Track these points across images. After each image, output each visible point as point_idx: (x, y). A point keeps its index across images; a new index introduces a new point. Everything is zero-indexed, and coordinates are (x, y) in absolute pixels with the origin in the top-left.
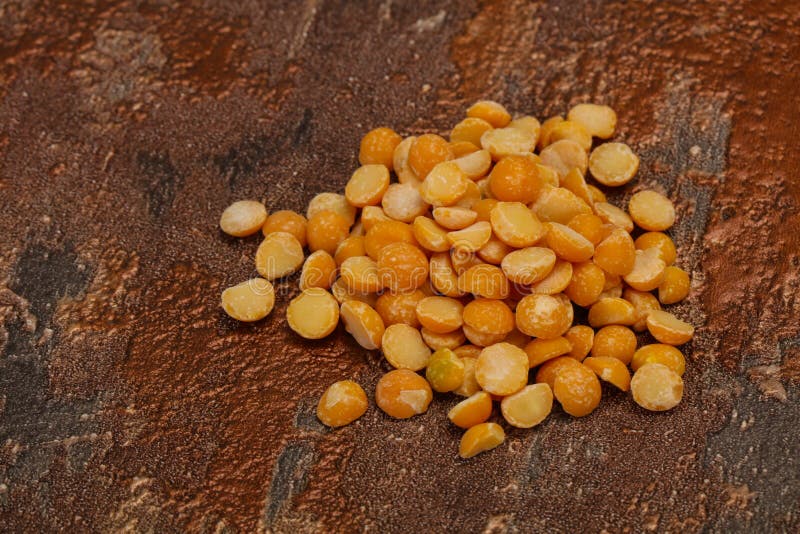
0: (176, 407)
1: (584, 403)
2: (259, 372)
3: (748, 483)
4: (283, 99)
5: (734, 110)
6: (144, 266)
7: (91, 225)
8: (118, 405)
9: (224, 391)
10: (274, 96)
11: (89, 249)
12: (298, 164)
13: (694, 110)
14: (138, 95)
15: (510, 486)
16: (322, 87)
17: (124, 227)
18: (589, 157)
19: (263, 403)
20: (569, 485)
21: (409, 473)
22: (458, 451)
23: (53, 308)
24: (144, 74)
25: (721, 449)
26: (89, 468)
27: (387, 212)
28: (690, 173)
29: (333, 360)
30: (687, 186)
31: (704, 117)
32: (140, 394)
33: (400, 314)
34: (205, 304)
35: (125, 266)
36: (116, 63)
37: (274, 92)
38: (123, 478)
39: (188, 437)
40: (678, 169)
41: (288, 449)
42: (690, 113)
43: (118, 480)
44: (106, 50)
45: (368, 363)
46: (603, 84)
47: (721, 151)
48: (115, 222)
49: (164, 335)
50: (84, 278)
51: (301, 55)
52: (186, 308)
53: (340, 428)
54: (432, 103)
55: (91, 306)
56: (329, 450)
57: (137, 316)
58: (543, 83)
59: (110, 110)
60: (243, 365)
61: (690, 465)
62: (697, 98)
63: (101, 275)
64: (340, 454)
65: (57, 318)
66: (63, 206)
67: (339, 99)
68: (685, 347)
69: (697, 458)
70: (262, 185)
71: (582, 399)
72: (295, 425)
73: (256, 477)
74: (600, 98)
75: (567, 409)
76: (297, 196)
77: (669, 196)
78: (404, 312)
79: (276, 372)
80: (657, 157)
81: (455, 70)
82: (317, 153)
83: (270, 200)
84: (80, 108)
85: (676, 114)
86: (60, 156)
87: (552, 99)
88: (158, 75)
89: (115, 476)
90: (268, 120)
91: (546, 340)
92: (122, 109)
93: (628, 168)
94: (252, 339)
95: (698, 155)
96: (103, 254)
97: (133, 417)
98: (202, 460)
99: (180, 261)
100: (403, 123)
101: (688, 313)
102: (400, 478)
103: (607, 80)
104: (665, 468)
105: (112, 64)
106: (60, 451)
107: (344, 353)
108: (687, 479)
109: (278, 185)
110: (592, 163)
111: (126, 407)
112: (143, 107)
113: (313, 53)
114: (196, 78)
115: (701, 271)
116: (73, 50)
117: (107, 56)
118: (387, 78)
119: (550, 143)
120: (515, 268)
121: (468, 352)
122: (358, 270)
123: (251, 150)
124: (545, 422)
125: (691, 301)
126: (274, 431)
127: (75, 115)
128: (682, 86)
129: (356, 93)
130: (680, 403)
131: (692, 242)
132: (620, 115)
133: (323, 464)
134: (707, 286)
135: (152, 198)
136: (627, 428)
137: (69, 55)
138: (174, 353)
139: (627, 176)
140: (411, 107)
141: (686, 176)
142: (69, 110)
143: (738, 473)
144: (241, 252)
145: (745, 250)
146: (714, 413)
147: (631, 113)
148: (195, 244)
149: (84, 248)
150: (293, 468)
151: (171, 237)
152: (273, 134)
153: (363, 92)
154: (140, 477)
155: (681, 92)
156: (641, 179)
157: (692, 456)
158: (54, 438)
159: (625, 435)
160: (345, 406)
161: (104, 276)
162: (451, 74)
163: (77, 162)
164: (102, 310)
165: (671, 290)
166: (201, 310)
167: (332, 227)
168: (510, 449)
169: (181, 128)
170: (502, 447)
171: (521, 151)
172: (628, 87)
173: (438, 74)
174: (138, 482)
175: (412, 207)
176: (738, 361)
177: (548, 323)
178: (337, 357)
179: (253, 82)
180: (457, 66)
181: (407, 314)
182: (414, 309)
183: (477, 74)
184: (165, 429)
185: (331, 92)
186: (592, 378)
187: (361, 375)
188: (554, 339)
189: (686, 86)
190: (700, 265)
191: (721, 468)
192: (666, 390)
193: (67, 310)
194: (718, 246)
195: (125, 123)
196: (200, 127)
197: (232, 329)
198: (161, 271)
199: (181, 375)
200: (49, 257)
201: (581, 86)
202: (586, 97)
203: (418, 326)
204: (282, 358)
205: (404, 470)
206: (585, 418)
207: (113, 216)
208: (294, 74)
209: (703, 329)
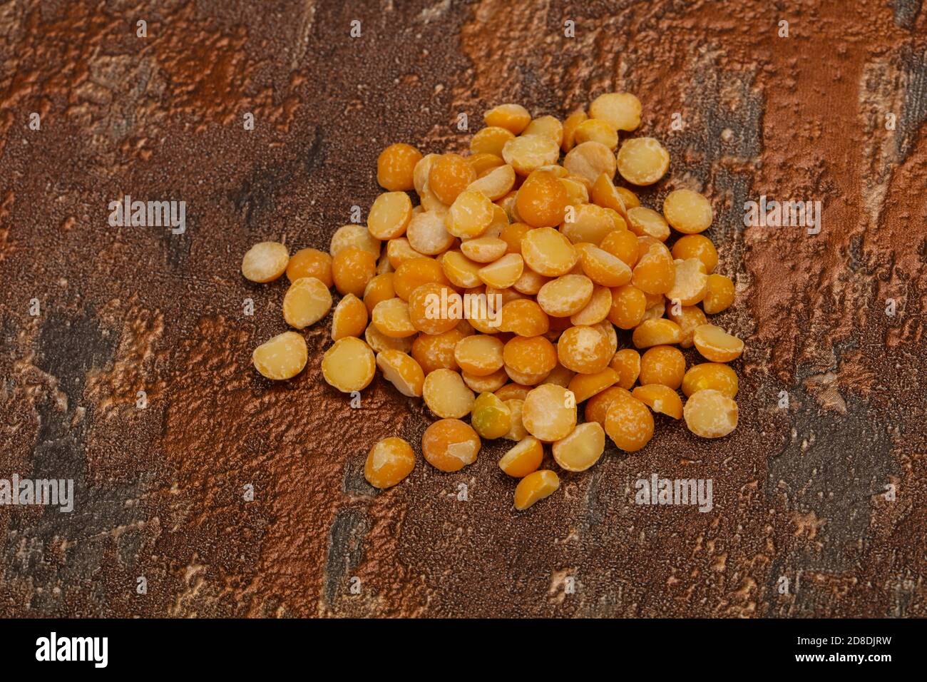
0: (220, 483)
1: (638, 439)
2: (300, 434)
3: (815, 510)
4: (292, 117)
5: (764, 83)
6: (170, 325)
7: (110, 283)
8: (161, 486)
9: (268, 459)
10: (281, 115)
11: (111, 311)
12: (316, 191)
13: (722, 87)
14: (141, 130)
15: (570, 536)
16: (331, 99)
17: (144, 283)
18: (616, 157)
19: (308, 469)
20: (631, 529)
21: (465, 532)
22: (513, 503)
23: (82, 382)
24: (145, 105)
25: (783, 474)
26: (141, 560)
27: (413, 246)
28: (724, 160)
29: (375, 412)
30: (722, 176)
31: (733, 95)
32: (183, 470)
33: (438, 358)
34: (236, 362)
35: (150, 327)
36: (114, 95)
37: (281, 110)
38: (176, 568)
39: (236, 515)
40: (711, 157)
41: (340, 517)
42: (718, 91)
43: (171, 571)
44: (102, 80)
45: (411, 412)
46: (623, 66)
47: (754, 132)
48: (134, 278)
49: (199, 402)
50: (109, 346)
51: (305, 63)
52: (218, 368)
53: (390, 489)
54: (447, 105)
55: (120, 376)
56: (381, 514)
57: (169, 382)
58: (560, 70)
59: (114, 150)
60: (283, 427)
61: (754, 495)
62: (724, 72)
63: (127, 339)
64: (392, 518)
65: (88, 393)
66: (80, 266)
67: (350, 111)
68: (736, 364)
69: (760, 486)
70: (280, 219)
71: (635, 435)
72: (344, 489)
73: (311, 553)
74: (622, 82)
75: (620, 446)
76: (317, 229)
77: (704, 191)
78: (442, 357)
79: (317, 432)
80: (688, 145)
81: (468, 65)
82: (334, 177)
83: (291, 235)
84: (83, 151)
85: (703, 93)
86: (69, 208)
87: (572, 88)
88: (159, 104)
89: (168, 566)
90: (278, 144)
91: (592, 375)
92: (126, 147)
93: (659, 166)
94: (289, 396)
95: (730, 139)
96: (125, 315)
97: (178, 498)
98: (253, 540)
99: (206, 316)
100: (419, 131)
101: (736, 321)
102: (457, 538)
103: (628, 61)
104: (727, 501)
105: (110, 96)
106: (109, 543)
107: (385, 403)
108: (751, 510)
109: (297, 218)
110: (621, 162)
111: (170, 487)
112: (147, 143)
113: (317, 59)
114: (199, 104)
115: (745, 272)
116: (68, 85)
117: (105, 87)
118: (397, 81)
119: (575, 145)
120: (552, 303)
121: (512, 393)
122: (389, 316)
123: (265, 181)
124: (600, 462)
125: (738, 308)
126: (323, 499)
127: (79, 160)
128: (706, 61)
129: (366, 102)
130: (738, 427)
131: (733, 240)
132: (644, 100)
133: (377, 531)
134: (753, 289)
135: (169, 245)
136: (684, 458)
137: (65, 91)
138: (212, 421)
139: (659, 174)
140: (425, 112)
141: (719, 164)
142: (71, 156)
143: (804, 499)
144: (267, 299)
145: (789, 244)
146: (772, 434)
147: (655, 98)
148: (220, 294)
149: (105, 312)
150: (347, 538)
151: (193, 289)
152: (285, 159)
153: (374, 100)
154: (192, 566)
155: (706, 68)
156: (673, 173)
157: (755, 484)
158: (101, 529)
159: (683, 466)
160: (393, 466)
161: (130, 340)
162: (464, 70)
163: (87, 213)
164: (132, 380)
165: (716, 300)
166: (233, 369)
167: (358, 267)
168: (567, 494)
169: (190, 163)
170: (559, 493)
171: (545, 164)
172: (650, 67)
173: (450, 71)
174: (191, 571)
175: (439, 239)
176: (792, 372)
177: (592, 359)
178: (379, 408)
179: (258, 101)
180: (469, 60)
181: (445, 358)
182: (452, 353)
183: (491, 66)
184: (212, 508)
185: (340, 104)
186: (643, 412)
187: (405, 427)
188: (601, 372)
189: (711, 60)
190: (743, 265)
191: (785, 495)
192: (722, 416)
193: (97, 382)
194: (761, 242)
195: (131, 163)
196: (209, 160)
197: (267, 388)
198: (187, 329)
199: (221, 446)
200: (72, 325)
201: (601, 70)
202: (607, 83)
203: (458, 370)
204: (322, 415)
205: (460, 530)
206: (639, 453)
207: (131, 270)
208: (300, 86)
209: (752, 338)
